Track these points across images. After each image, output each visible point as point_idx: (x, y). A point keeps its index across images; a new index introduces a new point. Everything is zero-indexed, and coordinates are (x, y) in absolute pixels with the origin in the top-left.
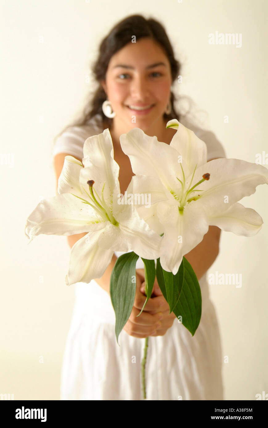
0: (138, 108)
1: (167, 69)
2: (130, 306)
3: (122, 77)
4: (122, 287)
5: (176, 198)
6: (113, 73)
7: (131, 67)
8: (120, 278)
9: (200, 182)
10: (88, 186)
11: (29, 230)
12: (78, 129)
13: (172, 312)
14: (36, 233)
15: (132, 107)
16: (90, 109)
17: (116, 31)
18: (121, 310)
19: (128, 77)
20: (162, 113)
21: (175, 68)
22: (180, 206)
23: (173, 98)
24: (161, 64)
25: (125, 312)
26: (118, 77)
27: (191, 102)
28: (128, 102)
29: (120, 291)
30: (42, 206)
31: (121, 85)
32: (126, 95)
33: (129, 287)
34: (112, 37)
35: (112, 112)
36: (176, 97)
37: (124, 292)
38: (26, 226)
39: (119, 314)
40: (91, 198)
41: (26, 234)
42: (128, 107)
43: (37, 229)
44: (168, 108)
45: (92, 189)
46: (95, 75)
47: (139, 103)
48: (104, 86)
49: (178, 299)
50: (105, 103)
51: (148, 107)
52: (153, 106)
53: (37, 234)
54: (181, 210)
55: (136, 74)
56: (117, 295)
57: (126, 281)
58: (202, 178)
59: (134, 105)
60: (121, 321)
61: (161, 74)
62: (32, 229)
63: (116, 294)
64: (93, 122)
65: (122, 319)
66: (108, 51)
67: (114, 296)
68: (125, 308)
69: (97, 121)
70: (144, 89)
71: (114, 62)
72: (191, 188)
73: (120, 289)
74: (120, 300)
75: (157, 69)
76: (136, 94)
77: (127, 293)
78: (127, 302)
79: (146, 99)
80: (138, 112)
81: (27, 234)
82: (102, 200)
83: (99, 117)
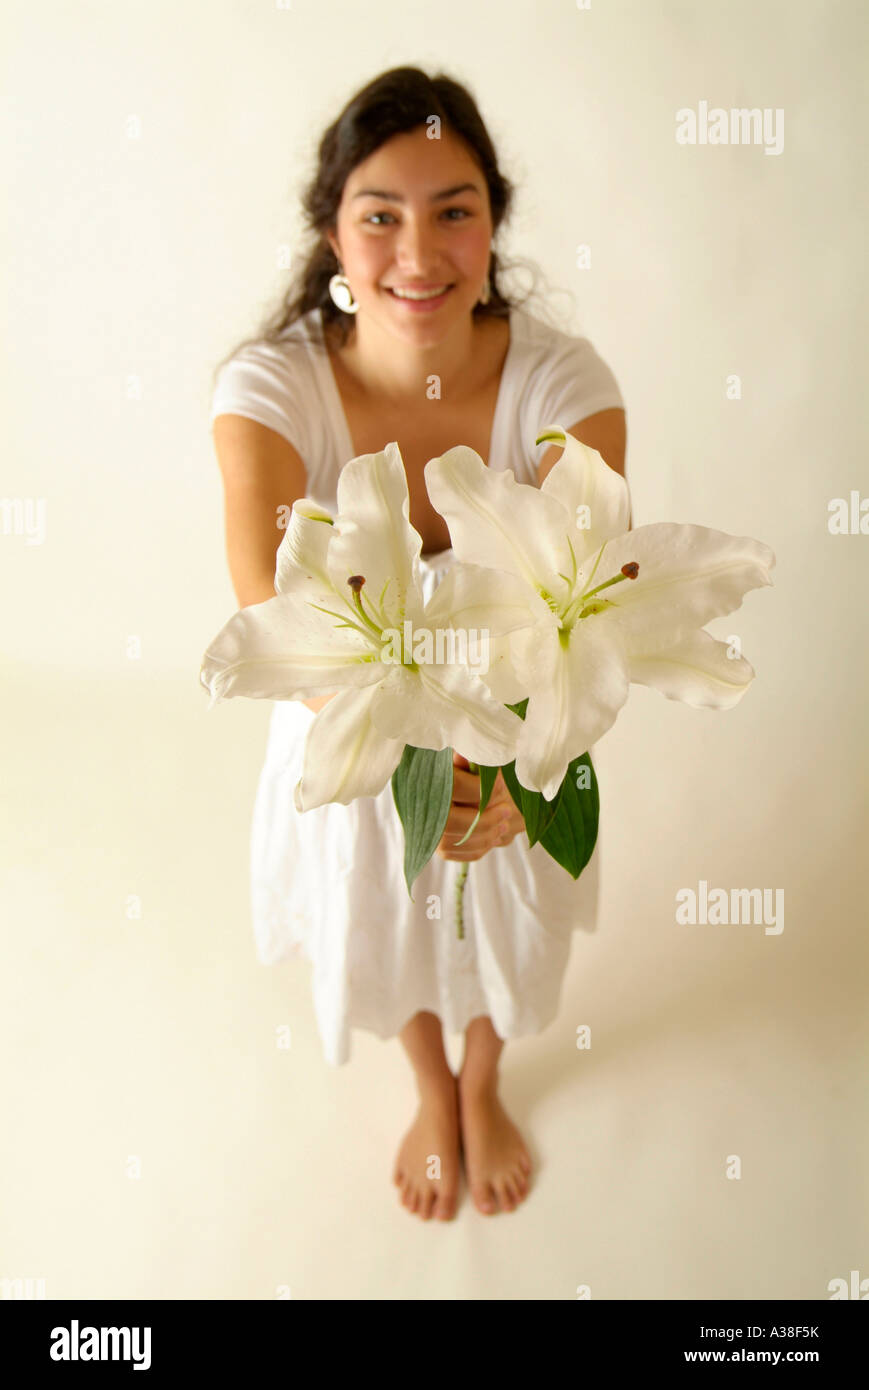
0: (414, 294)
1: (480, 201)
2: (438, 824)
3: (376, 220)
4: (419, 781)
5: (552, 608)
6: (354, 210)
7: (396, 197)
8: (415, 760)
9: (614, 581)
10: (350, 589)
11: (209, 677)
12: (267, 351)
13: (538, 844)
14: (227, 691)
15: (400, 292)
16: (297, 294)
17: (356, 109)
18: (418, 828)
19: (388, 220)
20: (471, 304)
21: (499, 195)
22: (561, 627)
23: (494, 265)
24: (469, 187)
25: (427, 832)
26: (367, 220)
27: (536, 273)
28: (390, 281)
29: (416, 788)
30: (240, 623)
31: (372, 239)
32: (387, 262)
33: (436, 782)
34: (347, 124)
35: (352, 302)
36: (503, 262)
37: (425, 792)
38: (204, 667)
39: (412, 834)
40: (355, 613)
41: (204, 686)
42: (390, 291)
43: (227, 677)
44: (483, 291)
45: (359, 596)
46: (309, 215)
47: (418, 282)
48: (333, 243)
49: (552, 820)
50: (336, 280)
51: (439, 291)
52: (451, 287)
53: (229, 695)
54: (564, 633)
55: (409, 214)
56: (408, 795)
57: (429, 768)
58: (620, 572)
59: (403, 287)
60: (418, 852)
61: (468, 213)
62: (217, 675)
63: (406, 791)
64: (299, 328)
65: (419, 848)
66: (340, 157)
67: (401, 795)
68: (427, 826)
69: (310, 326)
70: (425, 249)
71: (354, 184)
72: (589, 590)
73: (415, 783)
74: (414, 808)
75: (460, 200)
76: (409, 264)
77: (432, 794)
78: (431, 813)
79: (433, 272)
80: (416, 304)
81: (205, 683)
82: (379, 612)
83: (316, 315)
